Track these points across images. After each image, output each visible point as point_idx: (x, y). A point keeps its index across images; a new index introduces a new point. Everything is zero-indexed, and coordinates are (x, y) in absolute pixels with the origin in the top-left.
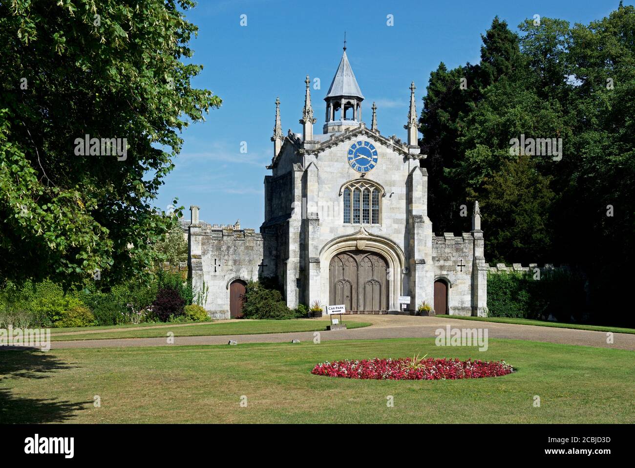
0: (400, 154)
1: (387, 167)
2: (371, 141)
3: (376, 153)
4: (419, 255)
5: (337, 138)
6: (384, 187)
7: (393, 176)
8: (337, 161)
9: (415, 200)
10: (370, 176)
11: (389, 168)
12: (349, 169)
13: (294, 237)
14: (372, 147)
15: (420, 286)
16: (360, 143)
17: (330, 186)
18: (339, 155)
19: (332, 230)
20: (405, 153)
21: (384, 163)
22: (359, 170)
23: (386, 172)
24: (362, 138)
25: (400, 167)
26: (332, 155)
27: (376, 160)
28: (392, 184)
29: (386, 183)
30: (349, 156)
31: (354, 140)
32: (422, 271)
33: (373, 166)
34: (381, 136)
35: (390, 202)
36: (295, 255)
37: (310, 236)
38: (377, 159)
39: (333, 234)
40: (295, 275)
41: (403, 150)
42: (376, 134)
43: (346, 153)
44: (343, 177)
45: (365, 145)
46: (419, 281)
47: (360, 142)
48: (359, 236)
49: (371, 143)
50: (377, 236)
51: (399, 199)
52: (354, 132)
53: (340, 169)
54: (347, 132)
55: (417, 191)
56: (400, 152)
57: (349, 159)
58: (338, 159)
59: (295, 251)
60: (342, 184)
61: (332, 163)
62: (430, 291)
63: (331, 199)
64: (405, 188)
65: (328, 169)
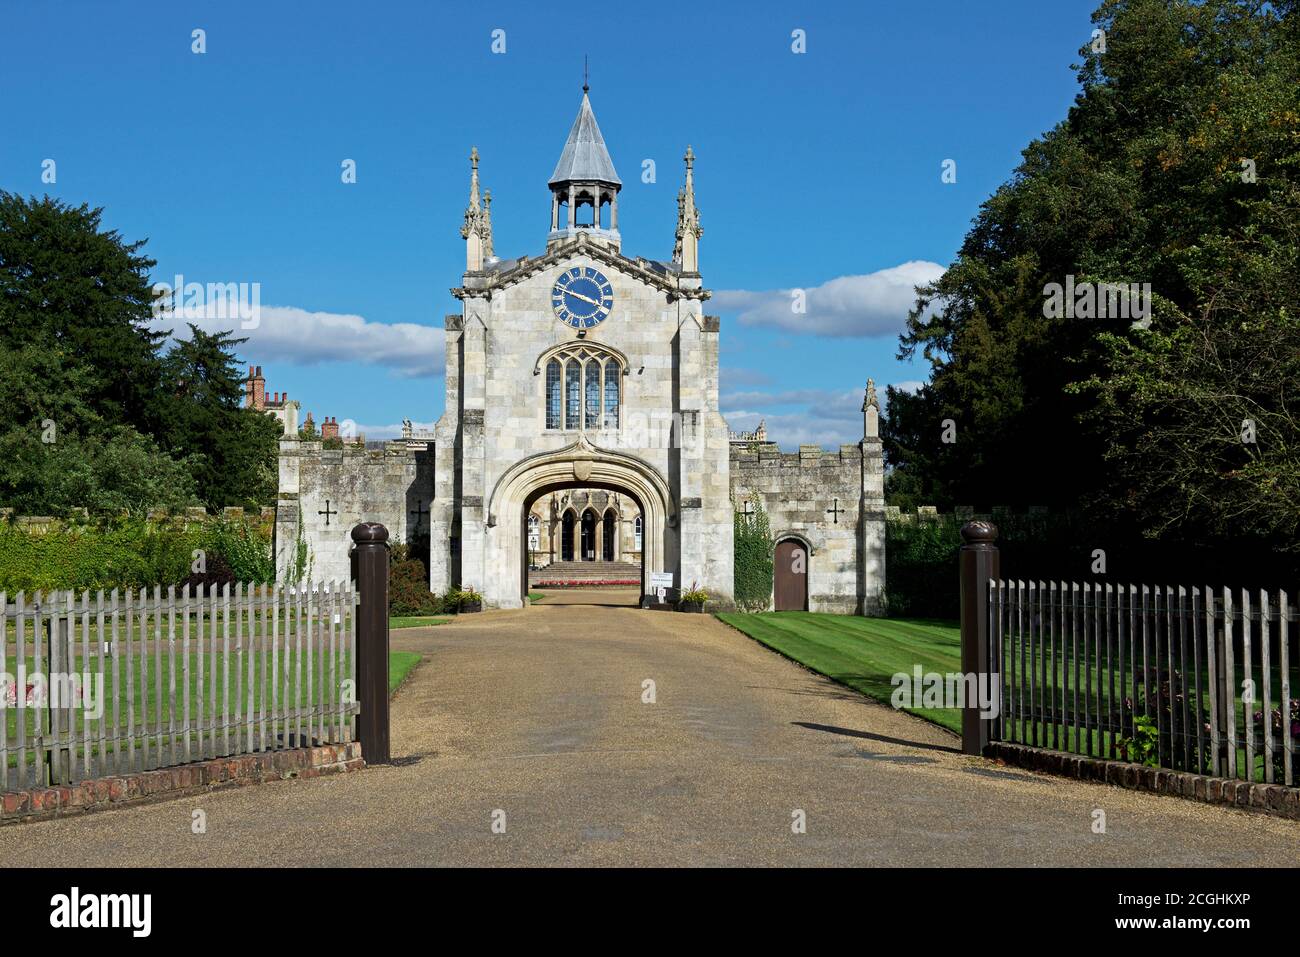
0: (659, 290)
1: (634, 316)
2: (600, 267)
3: (609, 290)
4: (689, 490)
5: (530, 263)
6: (626, 355)
7: (645, 334)
8: (530, 308)
9: (685, 382)
10: (598, 335)
11: (636, 318)
12: (554, 322)
13: (444, 457)
14: (602, 279)
15: (689, 552)
16: (575, 271)
17: (516, 356)
18: (533, 296)
19: (521, 443)
20: (669, 288)
21: (627, 309)
22: (575, 323)
23: (631, 327)
24: (581, 262)
25: (660, 316)
26: (521, 297)
27: (609, 304)
28: (645, 349)
29: (630, 347)
30: (555, 298)
31: (564, 265)
32: (695, 523)
33: (604, 316)
34: (620, 256)
35: (638, 386)
36: (447, 491)
37: (465, 455)
38: (611, 302)
39: (523, 451)
40: (446, 531)
41: (667, 282)
42: (609, 253)
43: (549, 292)
44: (544, 339)
45: (587, 275)
46: (689, 542)
47: (577, 269)
48: (575, 454)
49: (599, 270)
50: (613, 453)
51: (659, 380)
52: (565, 251)
53: (535, 325)
54: (552, 252)
55: (688, 362)
56: (660, 286)
57: (556, 304)
58: (531, 304)
59: (445, 485)
60: (541, 353)
61: (519, 312)
62: (725, 563)
63: (517, 382)
64: (671, 357)
65: (513, 325)
